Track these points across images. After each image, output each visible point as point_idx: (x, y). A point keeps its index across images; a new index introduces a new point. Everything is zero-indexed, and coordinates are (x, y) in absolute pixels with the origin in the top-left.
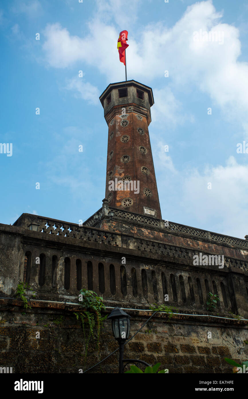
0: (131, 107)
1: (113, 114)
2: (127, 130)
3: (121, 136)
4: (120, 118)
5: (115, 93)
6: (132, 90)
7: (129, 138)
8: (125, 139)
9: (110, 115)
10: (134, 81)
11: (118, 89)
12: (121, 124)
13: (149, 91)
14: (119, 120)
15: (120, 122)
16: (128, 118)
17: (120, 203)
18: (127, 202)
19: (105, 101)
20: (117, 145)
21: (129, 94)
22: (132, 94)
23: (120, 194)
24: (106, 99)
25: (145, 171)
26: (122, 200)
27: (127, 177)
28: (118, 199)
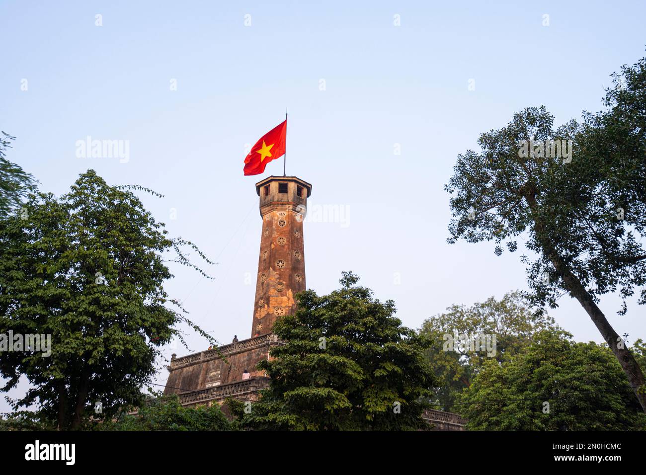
0: (289, 205)
1: (270, 209)
2: (284, 231)
3: (277, 237)
4: (278, 216)
5: (274, 186)
6: (292, 186)
7: (285, 241)
8: (281, 241)
9: (267, 208)
10: (296, 178)
11: (279, 183)
12: (278, 223)
13: (309, 188)
14: (276, 218)
15: (277, 220)
16: (286, 218)
17: (272, 310)
18: (279, 311)
19: (262, 189)
20: (273, 246)
21: (289, 191)
22: (292, 191)
23: (272, 301)
24: (263, 187)
25: (298, 278)
26: (275, 307)
27: (281, 284)
28: (271, 306)
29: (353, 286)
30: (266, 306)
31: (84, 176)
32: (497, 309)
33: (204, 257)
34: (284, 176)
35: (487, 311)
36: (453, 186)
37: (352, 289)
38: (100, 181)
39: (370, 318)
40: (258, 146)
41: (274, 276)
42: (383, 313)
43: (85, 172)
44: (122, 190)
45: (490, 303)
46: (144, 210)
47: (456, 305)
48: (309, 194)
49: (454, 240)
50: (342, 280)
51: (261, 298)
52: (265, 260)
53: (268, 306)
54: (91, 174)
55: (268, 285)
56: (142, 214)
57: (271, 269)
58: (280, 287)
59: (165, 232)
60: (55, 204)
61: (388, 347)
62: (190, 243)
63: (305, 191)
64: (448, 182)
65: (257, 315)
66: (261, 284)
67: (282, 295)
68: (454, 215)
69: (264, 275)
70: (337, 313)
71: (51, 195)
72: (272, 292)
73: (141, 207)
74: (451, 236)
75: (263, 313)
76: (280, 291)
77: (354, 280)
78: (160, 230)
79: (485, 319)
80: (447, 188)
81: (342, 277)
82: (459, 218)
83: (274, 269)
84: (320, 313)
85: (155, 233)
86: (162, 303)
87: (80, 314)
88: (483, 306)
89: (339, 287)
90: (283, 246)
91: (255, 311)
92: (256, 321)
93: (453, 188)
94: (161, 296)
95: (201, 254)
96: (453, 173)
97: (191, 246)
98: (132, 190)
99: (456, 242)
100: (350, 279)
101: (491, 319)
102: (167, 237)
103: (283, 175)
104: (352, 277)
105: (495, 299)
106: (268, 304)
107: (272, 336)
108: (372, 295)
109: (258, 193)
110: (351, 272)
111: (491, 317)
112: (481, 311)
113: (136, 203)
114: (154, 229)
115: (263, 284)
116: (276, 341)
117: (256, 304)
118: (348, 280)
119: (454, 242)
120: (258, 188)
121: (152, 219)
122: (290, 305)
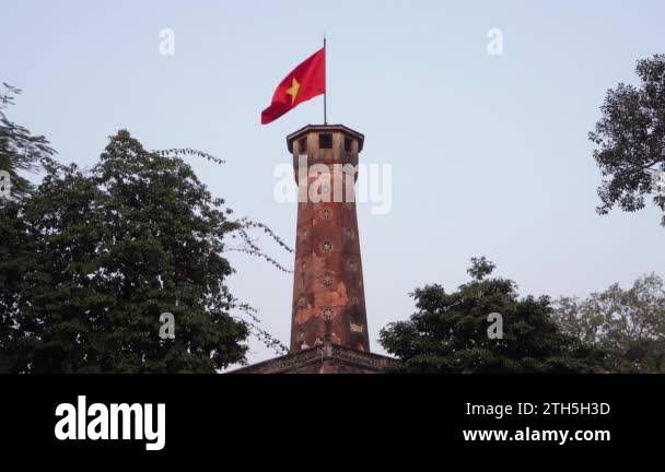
3: (321, 210)
5: (313, 139)
6: (338, 138)
8: (326, 214)
11: (319, 135)
13: (360, 139)
17: (318, 313)
18: (328, 313)
19: (296, 144)
20: (315, 222)
21: (334, 146)
22: (338, 145)
23: (318, 299)
24: (297, 142)
25: (351, 266)
26: (321, 308)
27: (328, 274)
28: (316, 306)
29: (486, 277)
30: (309, 306)
31: (115, 139)
32: (624, 302)
33: (281, 244)
34: (325, 125)
35: (609, 304)
36: (602, 134)
37: (486, 282)
38: (135, 145)
39: (522, 323)
40: (287, 83)
41: (318, 264)
42: (539, 315)
43: (115, 134)
44: (166, 156)
45: (614, 293)
46: (198, 183)
47: (565, 297)
48: (360, 148)
49: (606, 209)
50: (471, 270)
51: (302, 295)
52: (304, 242)
53: (313, 307)
54: (123, 136)
55: (311, 277)
56: (196, 186)
57: (314, 254)
58: (328, 279)
59: (229, 211)
60: (80, 177)
61: (553, 363)
62: (260, 225)
63: (355, 144)
64: (593, 129)
65: (297, 319)
66: (300, 276)
67: (332, 290)
68: (604, 174)
69: (304, 262)
70: (476, 316)
71: (74, 166)
72: (317, 286)
73: (194, 178)
74: (601, 204)
75: (305, 316)
76: (328, 285)
77: (487, 269)
78: (222, 209)
79: (609, 315)
80: (592, 137)
81: (471, 266)
82: (611, 177)
83: (319, 254)
84: (453, 317)
85: (215, 212)
86: (227, 309)
87: (133, 328)
88: (603, 297)
89: (469, 279)
90: (329, 222)
91: (295, 314)
92: (296, 328)
93: (601, 136)
94: (225, 300)
95: (277, 238)
96: (600, 116)
97: (263, 228)
98: (180, 156)
99: (609, 211)
100: (482, 268)
101: (616, 316)
102: (230, 218)
103: (323, 123)
104: (484, 264)
105: (620, 286)
106: (312, 302)
107: (324, 348)
108: (515, 289)
109: (291, 149)
110: (483, 258)
111: (615, 314)
112: (600, 304)
113: (186, 172)
114: (212, 207)
115: (303, 275)
116: (330, 355)
117: (295, 304)
118: (480, 269)
119: (606, 212)
120: (290, 142)
121: (208, 194)
122: (343, 303)
